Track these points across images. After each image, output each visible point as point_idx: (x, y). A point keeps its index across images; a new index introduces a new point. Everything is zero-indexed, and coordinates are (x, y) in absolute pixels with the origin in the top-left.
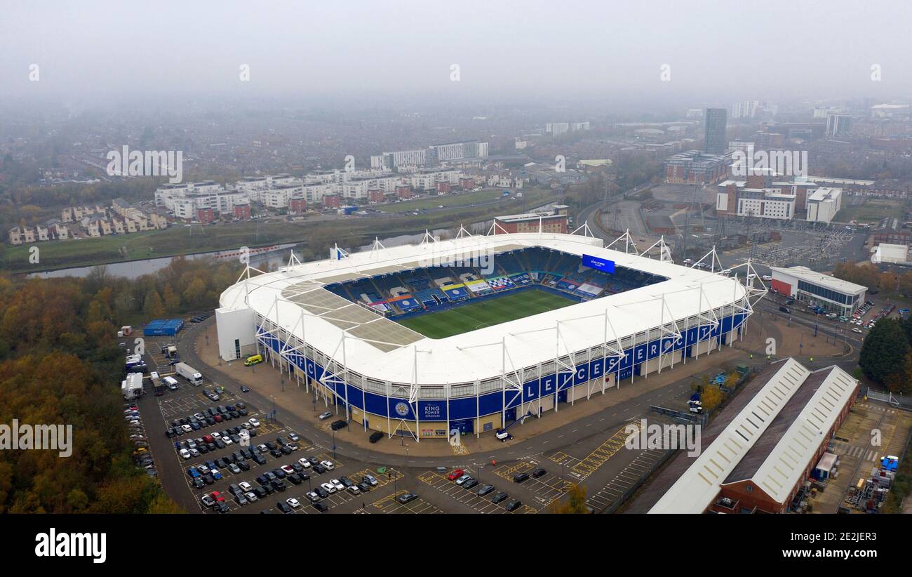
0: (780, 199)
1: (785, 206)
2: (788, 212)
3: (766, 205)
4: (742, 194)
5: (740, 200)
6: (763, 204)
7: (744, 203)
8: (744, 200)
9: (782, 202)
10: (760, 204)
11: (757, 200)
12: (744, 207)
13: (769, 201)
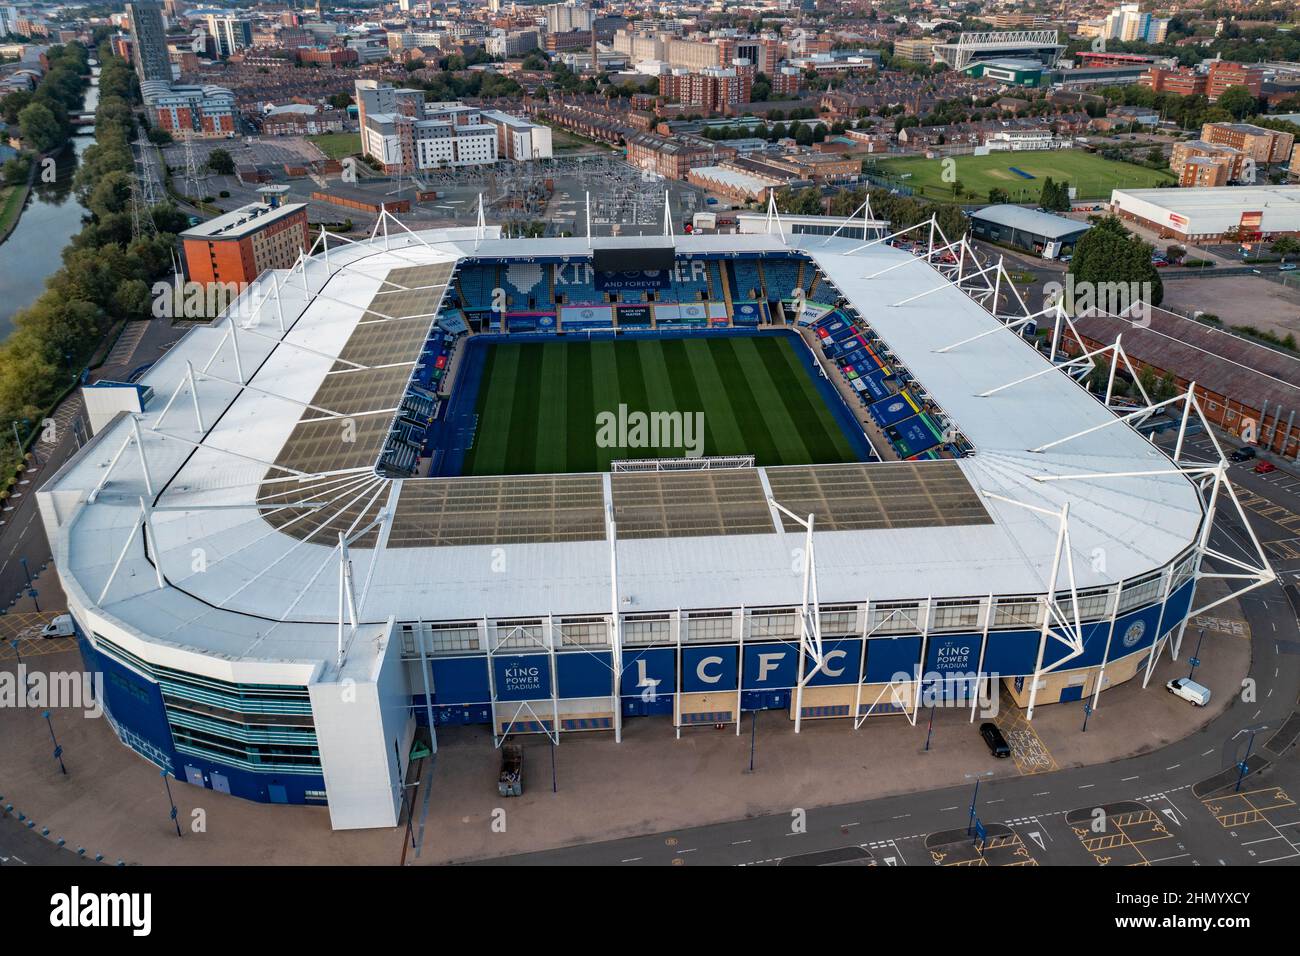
0: (478, 133)
1: (488, 143)
2: (492, 151)
3: (459, 144)
4: (422, 132)
5: (419, 142)
6: (455, 144)
7: (428, 147)
8: (427, 141)
9: (481, 137)
10: (451, 145)
11: (445, 140)
12: (428, 152)
13: (464, 138)
